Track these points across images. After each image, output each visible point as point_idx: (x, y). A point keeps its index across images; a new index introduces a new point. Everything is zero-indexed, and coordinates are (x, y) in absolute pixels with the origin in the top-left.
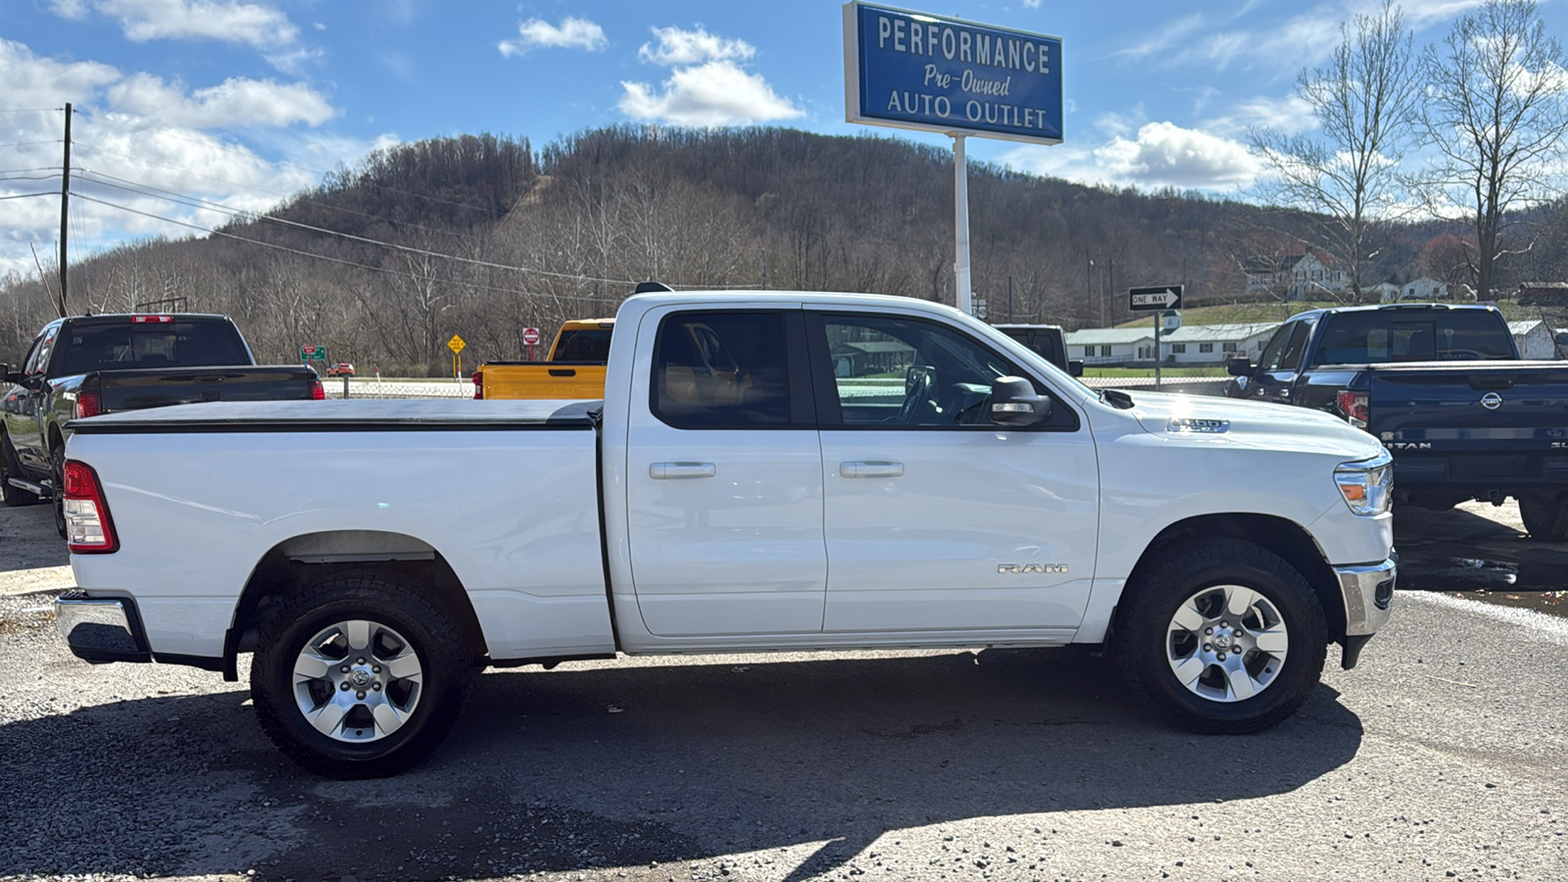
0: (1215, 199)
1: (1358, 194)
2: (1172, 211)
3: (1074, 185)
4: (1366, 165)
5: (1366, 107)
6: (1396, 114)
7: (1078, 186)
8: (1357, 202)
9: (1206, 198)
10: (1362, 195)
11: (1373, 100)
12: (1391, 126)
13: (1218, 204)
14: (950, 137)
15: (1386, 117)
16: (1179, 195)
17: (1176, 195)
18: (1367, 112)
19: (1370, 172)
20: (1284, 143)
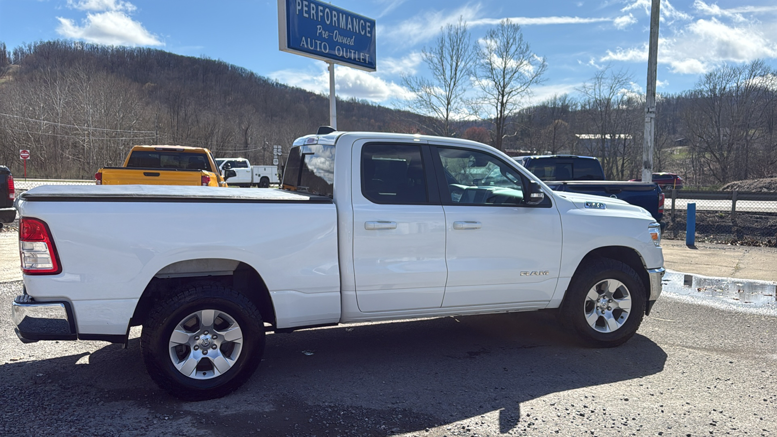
0: (374, 105)
1: (448, 106)
2: (355, 108)
3: (309, 93)
4: (451, 93)
5: (451, 66)
6: (464, 71)
7: (311, 93)
8: (447, 110)
9: (370, 104)
10: (449, 106)
11: (454, 64)
12: (462, 77)
13: (375, 107)
14: (327, 63)
15: (460, 72)
16: (358, 101)
17: (357, 101)
18: (451, 69)
19: (453, 96)
20: (416, 80)
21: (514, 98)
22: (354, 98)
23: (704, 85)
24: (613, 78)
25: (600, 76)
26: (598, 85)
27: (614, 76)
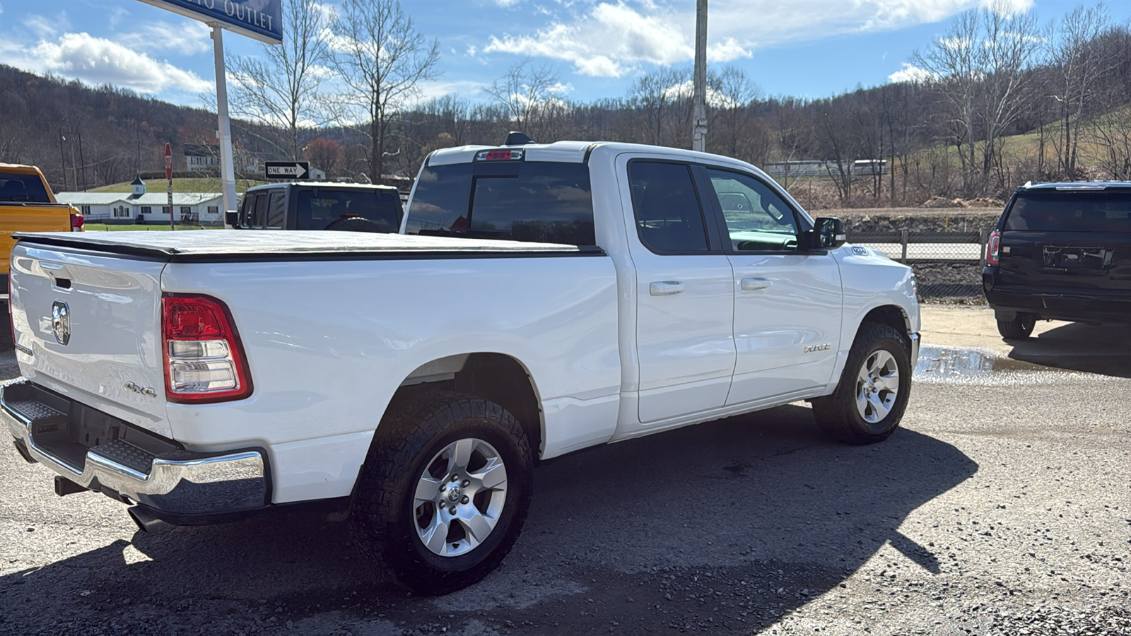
0: (145, 97)
1: (293, 104)
2: (112, 102)
4: (298, 85)
5: (295, 42)
6: (317, 51)
8: (293, 110)
9: (139, 96)
10: (296, 105)
11: (300, 41)
12: (314, 60)
13: (148, 102)
14: (209, 26)
15: (310, 53)
16: (117, 91)
17: (114, 91)
18: (296, 48)
19: (301, 90)
21: (396, 97)
22: (108, 86)
23: (639, 92)
24: (534, 78)
25: (516, 74)
26: (513, 86)
27: (535, 75)
